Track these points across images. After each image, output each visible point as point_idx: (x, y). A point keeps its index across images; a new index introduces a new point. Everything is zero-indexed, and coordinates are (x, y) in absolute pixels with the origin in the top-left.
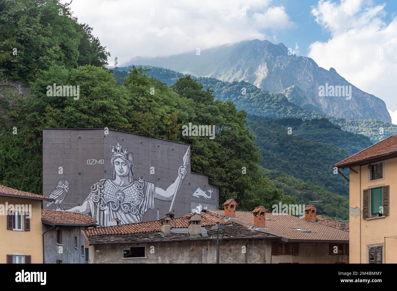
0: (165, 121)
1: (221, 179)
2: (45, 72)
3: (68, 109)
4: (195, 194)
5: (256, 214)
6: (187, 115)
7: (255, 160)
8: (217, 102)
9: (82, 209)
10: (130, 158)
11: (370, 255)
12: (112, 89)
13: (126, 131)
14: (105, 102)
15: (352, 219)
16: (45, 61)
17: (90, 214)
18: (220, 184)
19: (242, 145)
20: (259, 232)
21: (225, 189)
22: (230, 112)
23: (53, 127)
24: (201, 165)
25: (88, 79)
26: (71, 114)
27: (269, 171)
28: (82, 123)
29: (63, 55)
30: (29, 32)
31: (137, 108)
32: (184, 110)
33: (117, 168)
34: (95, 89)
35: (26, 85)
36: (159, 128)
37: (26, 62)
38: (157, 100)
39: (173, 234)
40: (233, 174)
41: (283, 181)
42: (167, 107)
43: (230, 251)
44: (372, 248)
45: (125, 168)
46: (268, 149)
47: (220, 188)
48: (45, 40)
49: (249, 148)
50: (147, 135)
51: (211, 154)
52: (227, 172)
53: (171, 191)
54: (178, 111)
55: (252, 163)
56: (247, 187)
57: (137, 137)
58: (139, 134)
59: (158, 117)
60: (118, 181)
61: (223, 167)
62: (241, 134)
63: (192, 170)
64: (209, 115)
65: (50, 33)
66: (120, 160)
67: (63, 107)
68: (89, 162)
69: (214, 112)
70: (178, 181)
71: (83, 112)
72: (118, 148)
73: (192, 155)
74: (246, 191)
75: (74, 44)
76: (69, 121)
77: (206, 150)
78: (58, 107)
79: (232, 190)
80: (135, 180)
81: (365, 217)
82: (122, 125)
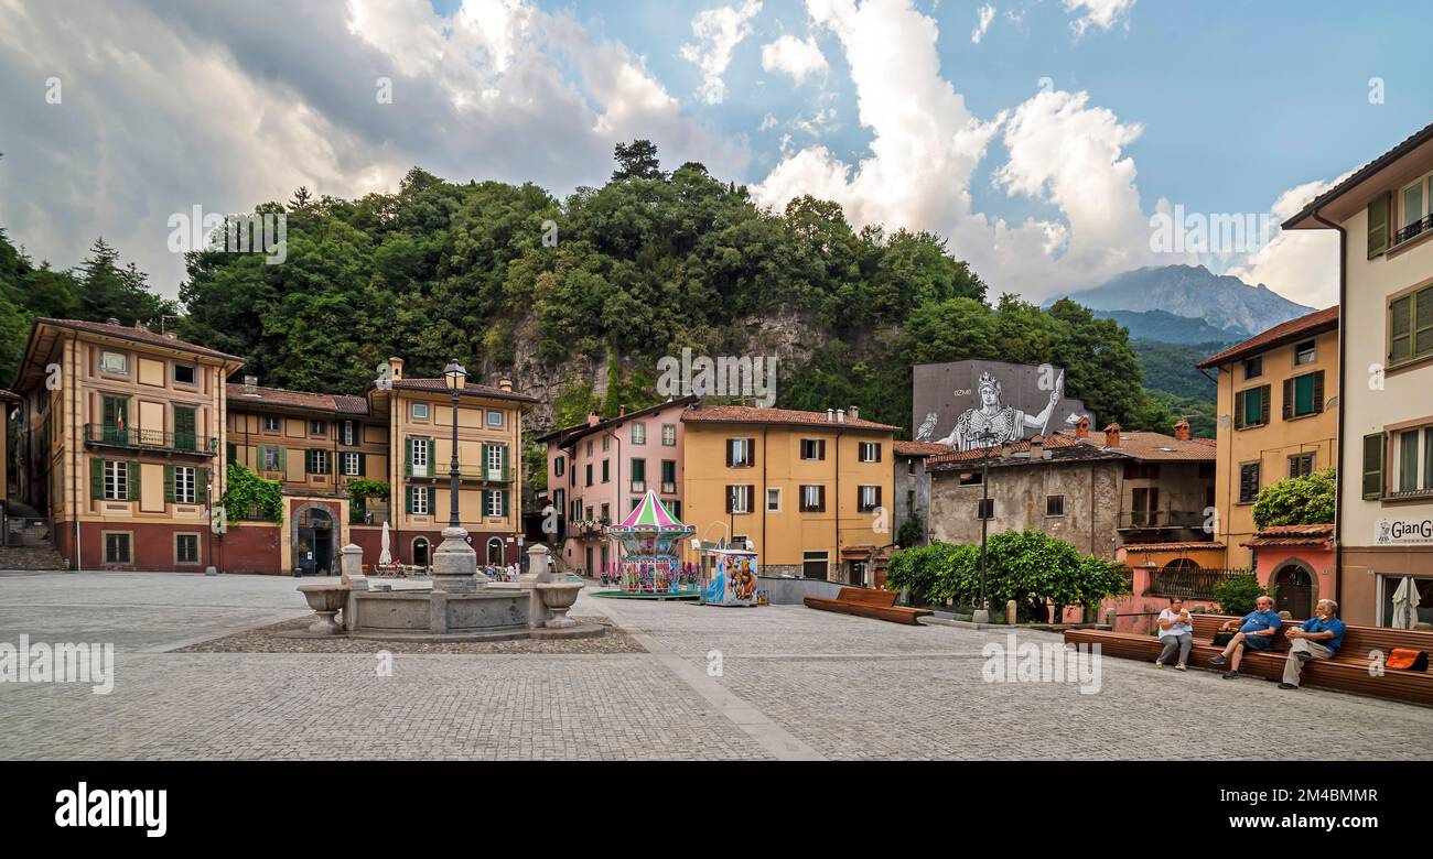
0: (1036, 346)
1: (1098, 403)
2: (917, 310)
3: (937, 342)
4: (1069, 420)
5: (1108, 432)
6: (1060, 336)
7: (1138, 379)
8: (1095, 321)
9: (948, 441)
10: (998, 386)
11: (1242, 475)
12: (980, 318)
13: (994, 359)
14: (972, 331)
15: (1220, 430)
16: (918, 300)
17: (957, 445)
18: (1096, 407)
19: (1122, 365)
20: (1110, 453)
21: (1102, 413)
22: (1109, 330)
23: (923, 362)
24: (1076, 389)
25: (957, 311)
26: (938, 347)
27: (1182, 399)
28: (950, 355)
29: (936, 292)
30: (903, 274)
31: (1006, 335)
32: (1058, 332)
33: (984, 397)
34: (962, 320)
35: (901, 325)
36: (1029, 352)
37: (902, 303)
38: (1027, 325)
39: (1013, 458)
40: (1112, 396)
41: (1198, 409)
42: (1039, 331)
43: (1075, 475)
44: (1246, 466)
45: (993, 397)
46: (1183, 376)
47: (1096, 413)
48: (919, 280)
49: (1132, 367)
50: (1016, 362)
51: (1087, 377)
52: (1104, 395)
53: (1043, 418)
54: (1050, 334)
55: (1133, 383)
56: (1128, 410)
57: (1006, 364)
58: (1008, 361)
59: (1028, 341)
60: (985, 410)
61: (1101, 390)
62: (1121, 352)
63: (1066, 395)
64: (1086, 335)
65: (923, 272)
66: (988, 389)
67: (932, 341)
68: (957, 393)
69: (1091, 332)
70: (1050, 407)
71: (951, 343)
72: (986, 377)
73: (1065, 379)
74: (1126, 414)
75: (948, 280)
76: (938, 354)
77: (1082, 373)
78: (928, 342)
79: (1110, 414)
80: (1004, 408)
81: (1238, 426)
82: (990, 354)
